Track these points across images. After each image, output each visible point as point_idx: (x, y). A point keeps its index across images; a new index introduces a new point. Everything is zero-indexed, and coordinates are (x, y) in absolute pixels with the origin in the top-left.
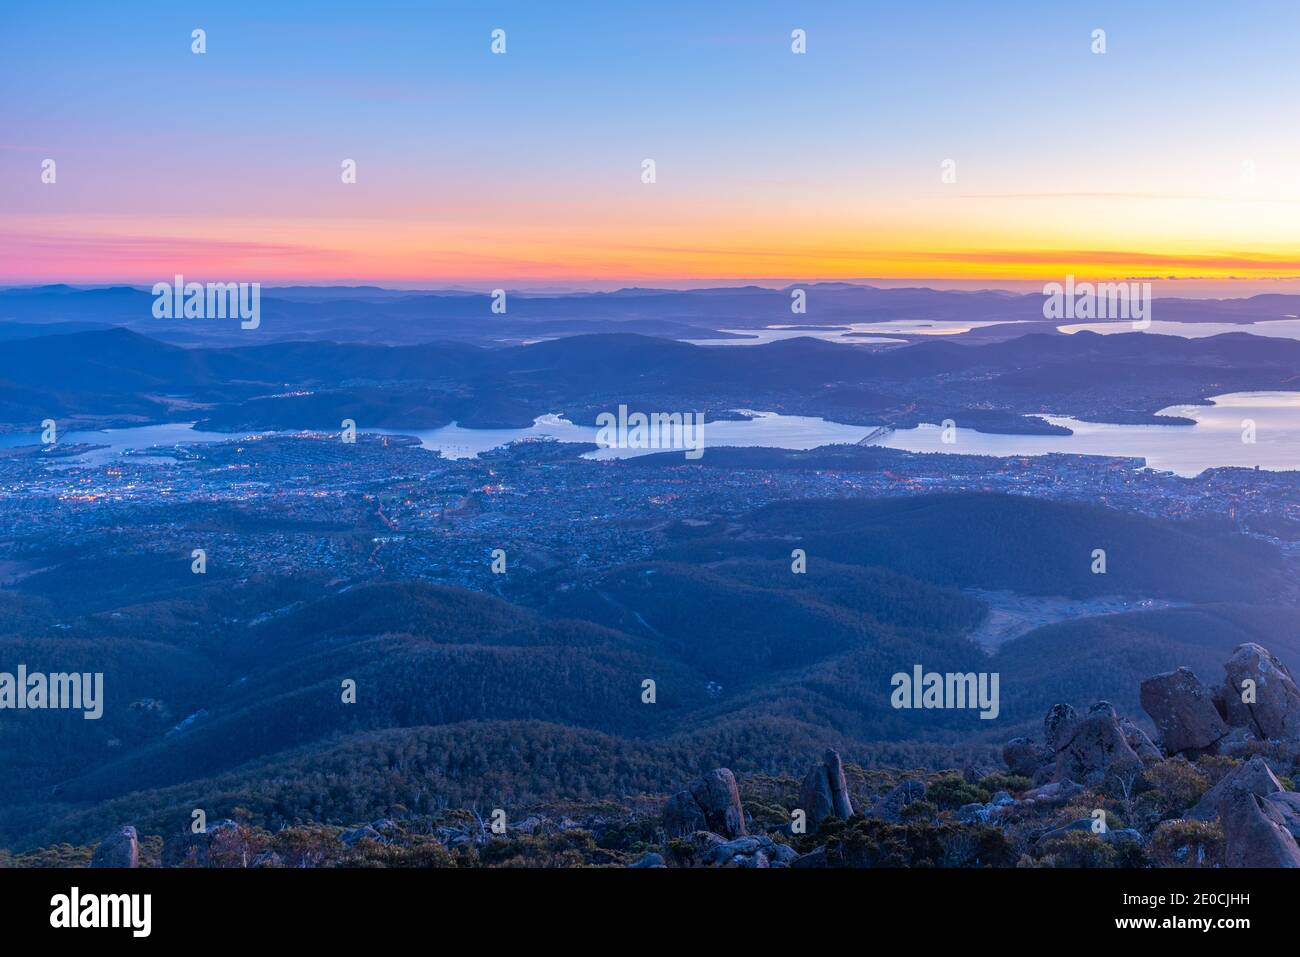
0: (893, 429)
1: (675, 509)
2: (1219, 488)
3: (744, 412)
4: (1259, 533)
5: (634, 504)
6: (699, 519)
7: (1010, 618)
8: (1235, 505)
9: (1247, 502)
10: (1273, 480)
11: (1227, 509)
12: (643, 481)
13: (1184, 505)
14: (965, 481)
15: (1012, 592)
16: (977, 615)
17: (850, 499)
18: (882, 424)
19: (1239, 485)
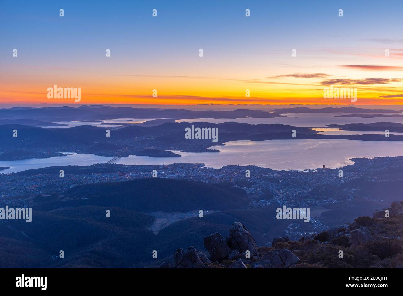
0: (120, 157)
1: (37, 191)
2: (227, 172)
3: (64, 153)
4: (240, 186)
5: (20, 190)
6: (47, 194)
7: (163, 221)
8: (233, 177)
9: (236, 176)
10: (243, 169)
11: (230, 179)
12: (24, 181)
13: (217, 178)
14: (146, 174)
15: (163, 212)
16: (151, 221)
17: (105, 183)
18: (116, 155)
19: (233, 171)
